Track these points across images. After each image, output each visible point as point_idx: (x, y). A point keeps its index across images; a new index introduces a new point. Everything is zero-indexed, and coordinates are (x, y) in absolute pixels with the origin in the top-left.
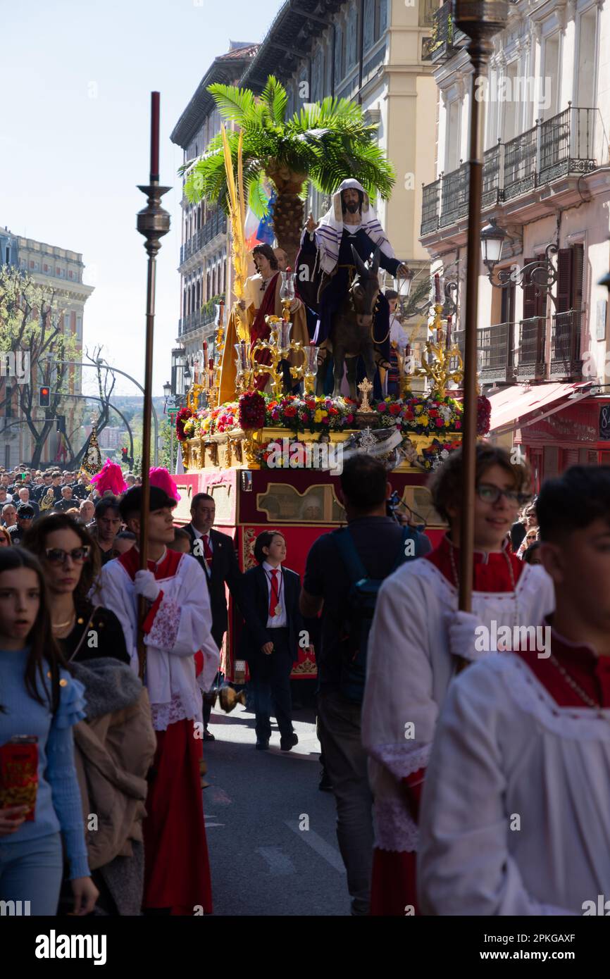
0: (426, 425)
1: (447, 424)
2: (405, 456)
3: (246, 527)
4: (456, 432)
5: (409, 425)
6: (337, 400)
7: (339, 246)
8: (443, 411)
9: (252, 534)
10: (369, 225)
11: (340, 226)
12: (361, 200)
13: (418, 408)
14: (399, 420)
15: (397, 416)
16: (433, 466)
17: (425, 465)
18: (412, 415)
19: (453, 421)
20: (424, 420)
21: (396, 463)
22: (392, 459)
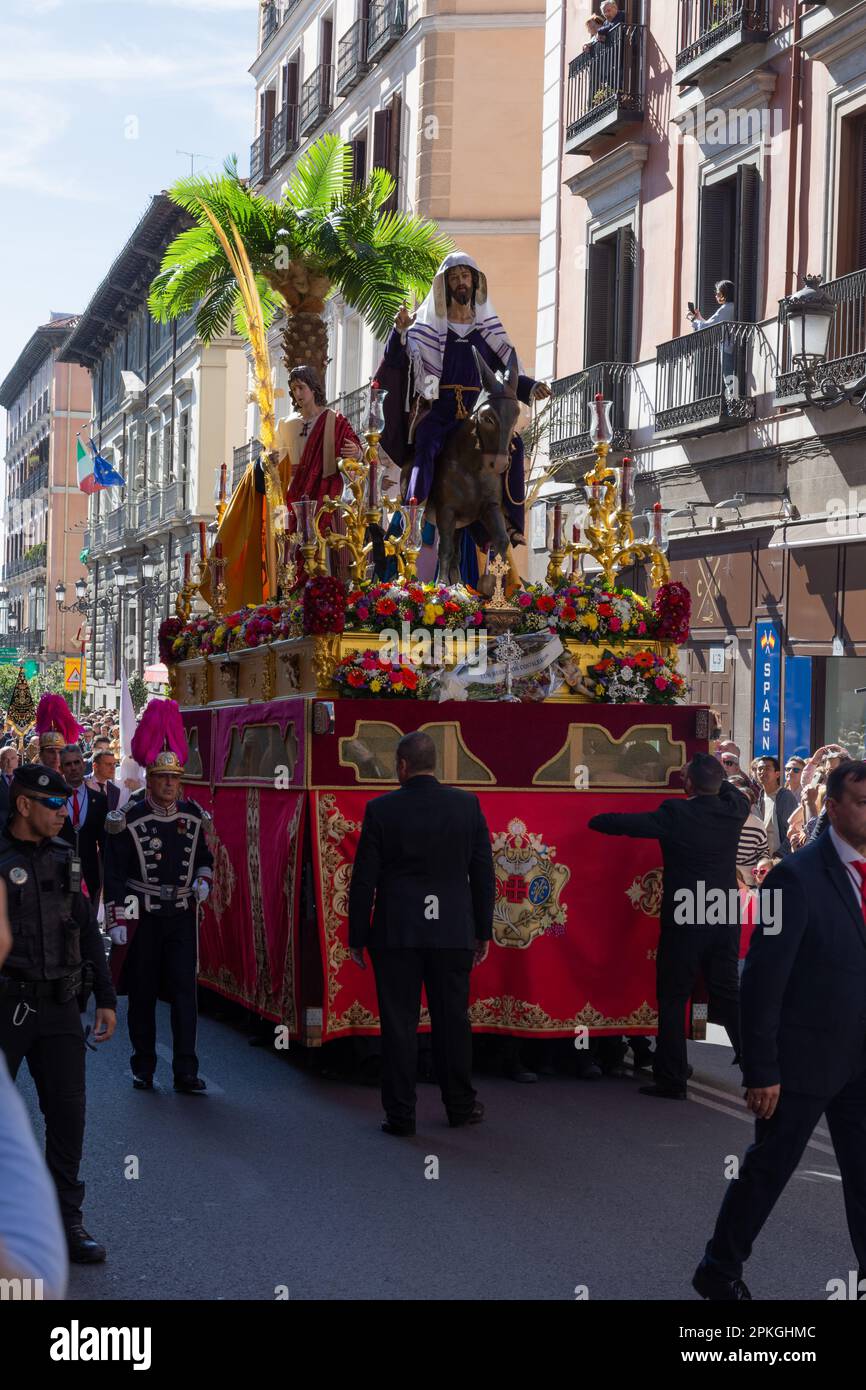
0: (594, 627)
1: (626, 627)
2: (563, 676)
3: (322, 792)
4: (640, 639)
5: (568, 628)
6: (456, 589)
7: (442, 355)
8: (619, 607)
9: (331, 802)
10: (486, 325)
11: (442, 325)
12: (475, 286)
13: (582, 602)
14: (553, 620)
15: (550, 613)
16: (609, 693)
17: (595, 692)
18: (572, 612)
19: (635, 622)
20: (592, 621)
21: (551, 688)
22: (544, 682)
